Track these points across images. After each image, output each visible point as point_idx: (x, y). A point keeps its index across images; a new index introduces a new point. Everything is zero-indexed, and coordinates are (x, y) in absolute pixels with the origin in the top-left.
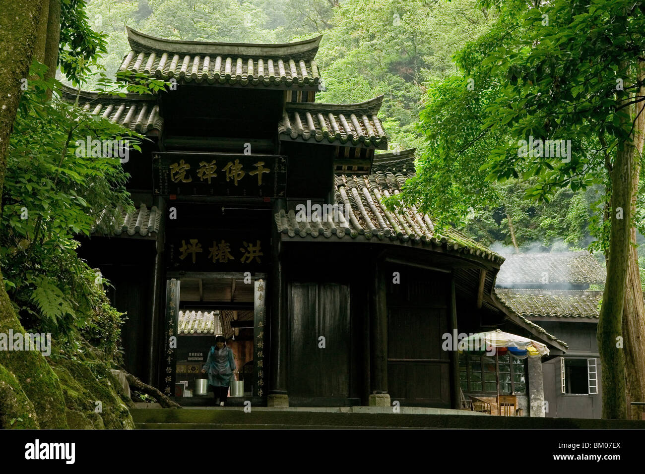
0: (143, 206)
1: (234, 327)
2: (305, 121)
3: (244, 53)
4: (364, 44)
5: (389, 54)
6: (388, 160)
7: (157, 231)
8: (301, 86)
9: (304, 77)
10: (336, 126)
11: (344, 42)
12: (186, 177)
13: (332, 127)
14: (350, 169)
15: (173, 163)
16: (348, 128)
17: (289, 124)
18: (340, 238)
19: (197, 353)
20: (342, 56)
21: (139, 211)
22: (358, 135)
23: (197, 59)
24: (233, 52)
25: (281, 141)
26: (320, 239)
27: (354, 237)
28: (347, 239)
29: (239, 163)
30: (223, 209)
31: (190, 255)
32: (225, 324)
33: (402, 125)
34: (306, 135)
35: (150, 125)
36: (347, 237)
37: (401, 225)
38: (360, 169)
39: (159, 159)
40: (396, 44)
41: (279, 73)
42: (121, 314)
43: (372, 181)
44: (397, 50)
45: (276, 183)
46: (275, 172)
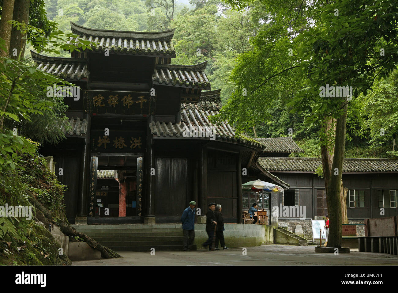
0: (78, 119)
1: (125, 176)
2: (167, 74)
3: (134, 37)
4: (185, 38)
5: (197, 43)
6: (207, 95)
7: (85, 133)
8: (164, 55)
9: (166, 50)
10: (183, 77)
12: (102, 104)
13: (181, 78)
14: (188, 99)
15: (94, 96)
16: (190, 78)
17: (158, 76)
19: (105, 186)
21: (76, 122)
22: (195, 82)
23: (108, 40)
24: (128, 36)
25: (154, 85)
26: (174, 138)
29: (131, 96)
30: (121, 121)
31: (103, 144)
32: (120, 174)
34: (167, 81)
35: (83, 75)
38: (194, 100)
39: (86, 94)
40: (200, 38)
41: (153, 48)
42: (64, 186)
43: (199, 106)
44: (201, 41)
45: (150, 107)
46: (150, 101)
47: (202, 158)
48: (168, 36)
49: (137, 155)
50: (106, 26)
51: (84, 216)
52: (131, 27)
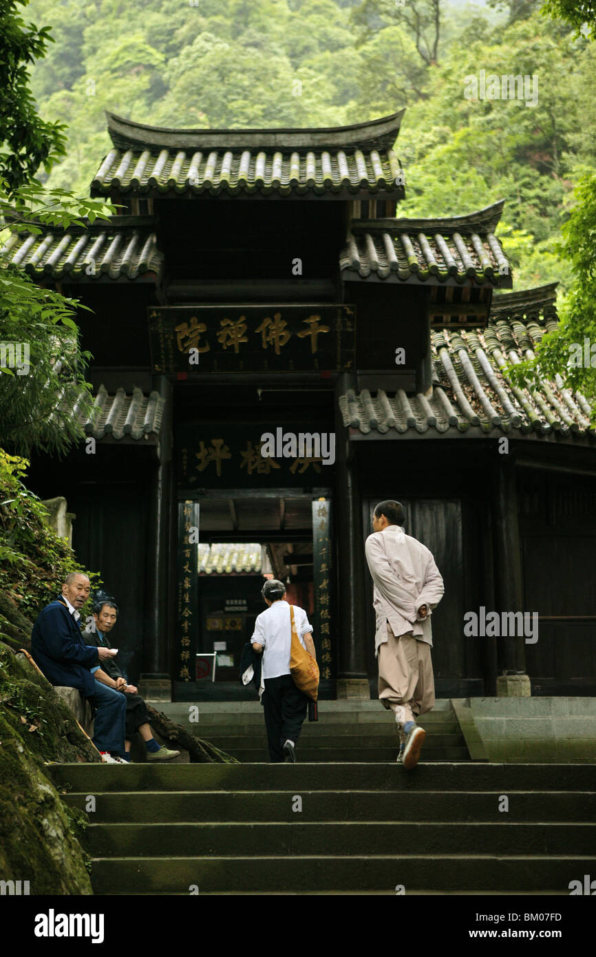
0: (138, 391)
1: (290, 564)
2: (382, 248)
3: (285, 144)
4: (476, 120)
5: (513, 134)
6: (514, 303)
7: (157, 432)
8: (373, 192)
9: (378, 178)
10: (430, 253)
11: (446, 119)
12: (203, 347)
13: (424, 256)
14: (455, 320)
15: (179, 323)
16: (450, 256)
17: (356, 255)
18: (443, 433)
19: (238, 599)
20: (444, 140)
21: (131, 400)
22: (465, 267)
23: (212, 157)
24: (268, 143)
25: (345, 282)
26: (411, 436)
27: (463, 431)
28: (453, 434)
29: (282, 319)
30: (260, 392)
31: (213, 463)
32: (276, 559)
33: (536, 241)
34: (383, 270)
35: (143, 266)
36: (452, 431)
37: (539, 406)
38: (471, 319)
39: (157, 317)
40: (525, 117)
41: (339, 173)
42: (93, 575)
43: (491, 338)
44: (526, 127)
45: (339, 349)
46: (338, 330)
47: (502, 496)
48: (384, 135)
49: (311, 492)
50: (233, 100)
51: (162, 678)
52: (309, 97)
